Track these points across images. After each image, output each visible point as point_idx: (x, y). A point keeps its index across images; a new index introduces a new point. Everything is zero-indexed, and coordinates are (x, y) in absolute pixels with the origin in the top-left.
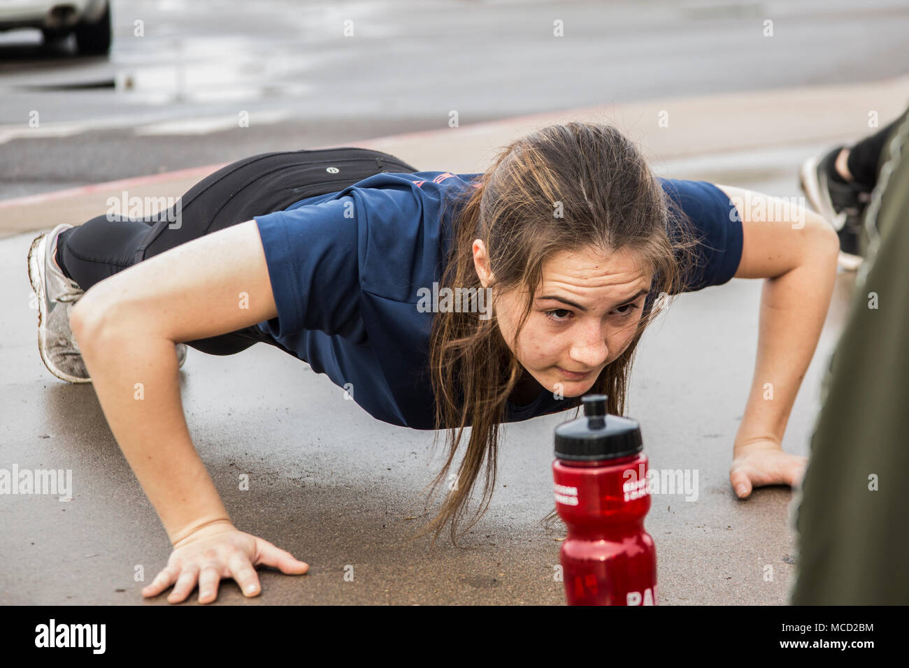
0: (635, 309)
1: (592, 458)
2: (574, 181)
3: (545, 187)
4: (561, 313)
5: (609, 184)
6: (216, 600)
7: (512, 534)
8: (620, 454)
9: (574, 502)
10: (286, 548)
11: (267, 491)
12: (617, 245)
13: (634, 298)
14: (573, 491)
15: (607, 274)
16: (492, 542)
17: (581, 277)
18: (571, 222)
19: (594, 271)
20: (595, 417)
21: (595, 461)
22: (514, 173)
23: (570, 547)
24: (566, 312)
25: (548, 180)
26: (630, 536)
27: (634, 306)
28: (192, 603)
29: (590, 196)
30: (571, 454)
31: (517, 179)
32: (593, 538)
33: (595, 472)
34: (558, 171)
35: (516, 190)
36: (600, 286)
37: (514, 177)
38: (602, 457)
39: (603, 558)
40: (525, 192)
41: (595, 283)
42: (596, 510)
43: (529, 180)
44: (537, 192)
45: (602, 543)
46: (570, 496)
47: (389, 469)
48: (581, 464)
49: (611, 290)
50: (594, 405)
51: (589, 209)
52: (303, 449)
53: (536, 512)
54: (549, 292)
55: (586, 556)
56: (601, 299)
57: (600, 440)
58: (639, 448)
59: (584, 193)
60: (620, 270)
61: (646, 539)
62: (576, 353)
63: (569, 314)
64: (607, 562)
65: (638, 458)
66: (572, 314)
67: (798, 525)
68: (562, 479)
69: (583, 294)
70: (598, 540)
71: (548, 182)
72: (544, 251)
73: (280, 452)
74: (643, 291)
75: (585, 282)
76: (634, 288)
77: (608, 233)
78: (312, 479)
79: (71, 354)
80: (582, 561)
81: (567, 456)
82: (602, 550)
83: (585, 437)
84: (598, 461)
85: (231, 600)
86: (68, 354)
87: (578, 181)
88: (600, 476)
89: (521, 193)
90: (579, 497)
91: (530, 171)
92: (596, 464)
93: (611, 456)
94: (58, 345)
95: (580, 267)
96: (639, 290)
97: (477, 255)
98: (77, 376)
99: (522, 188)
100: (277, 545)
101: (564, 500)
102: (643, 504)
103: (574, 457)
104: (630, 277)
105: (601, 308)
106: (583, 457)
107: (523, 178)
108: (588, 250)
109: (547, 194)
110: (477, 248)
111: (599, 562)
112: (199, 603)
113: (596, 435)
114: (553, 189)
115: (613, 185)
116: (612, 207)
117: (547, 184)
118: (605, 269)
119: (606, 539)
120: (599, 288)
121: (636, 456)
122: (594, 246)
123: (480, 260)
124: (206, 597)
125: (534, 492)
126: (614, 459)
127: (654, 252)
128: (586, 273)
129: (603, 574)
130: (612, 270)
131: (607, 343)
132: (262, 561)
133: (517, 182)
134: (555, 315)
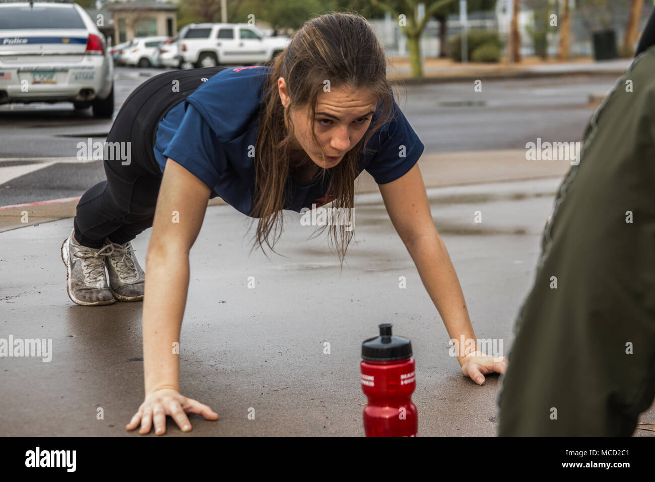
0: (366, 121)
1: (383, 359)
2: (337, 47)
3: (321, 50)
4: (326, 121)
5: (356, 50)
6: (165, 433)
7: (335, 401)
8: (399, 358)
9: (372, 384)
10: (206, 404)
11: (196, 371)
12: (359, 85)
13: (366, 115)
14: (372, 378)
15: (353, 100)
16: (324, 405)
17: (338, 102)
18: (335, 71)
19: (345, 99)
20: (385, 337)
21: (384, 361)
22: (304, 41)
23: (368, 409)
24: (329, 121)
25: (323, 47)
26: (403, 405)
27: (367, 119)
28: (152, 436)
29: (345, 56)
30: (372, 357)
31: (306, 45)
32: (382, 406)
33: (385, 368)
34: (328, 41)
35: (305, 51)
36: (348, 107)
37: (304, 43)
38: (388, 359)
39: (387, 417)
40: (309, 52)
41: (347, 105)
42: (384, 388)
43: (312, 46)
44: (316, 53)
45: (387, 408)
46: (370, 380)
47: (266, 361)
48: (377, 363)
49: (354, 109)
50: (385, 329)
51: (344, 63)
52: (217, 348)
53: (349, 389)
54: (320, 110)
55: (378, 415)
56: (348, 114)
57: (388, 350)
58: (410, 355)
59: (342, 54)
60: (359, 98)
61: (412, 407)
62: (333, 143)
63: (330, 122)
64: (390, 419)
65: (409, 360)
66: (332, 122)
67: (500, 404)
68: (365, 371)
69: (339, 111)
70: (385, 406)
71: (323, 48)
72: (318, 87)
73: (204, 350)
74: (372, 112)
75: (340, 105)
76: (367, 109)
77: (354, 78)
78: (222, 365)
79: (84, 289)
80: (375, 418)
81: (369, 358)
82: (387, 412)
83: (379, 347)
84: (387, 361)
85: (174, 434)
86: (82, 289)
87: (340, 47)
88: (388, 370)
89: (308, 53)
90: (375, 381)
91: (313, 41)
92: (385, 363)
93: (394, 359)
94: (77, 285)
95: (338, 96)
96: (369, 111)
97: (281, 86)
98: (88, 301)
99: (308, 50)
100: (201, 402)
101: (366, 383)
102: (412, 387)
103: (373, 359)
104: (365, 103)
105: (348, 119)
106: (378, 359)
107: (309, 45)
108: (343, 87)
109: (322, 54)
110: (281, 82)
111: (385, 419)
112: (155, 435)
113: (386, 346)
114: (325, 52)
115: (359, 51)
116: (357, 63)
117: (322, 49)
118: (352, 98)
119: (390, 406)
120: (348, 109)
121: (408, 359)
122: (346, 85)
123: (282, 89)
124: (159, 432)
125: (348, 377)
126: (395, 360)
127: (379, 90)
128: (341, 100)
129: (387, 426)
130: (355, 99)
131: (350, 138)
132: (190, 410)
133: (305, 46)
134: (323, 122)
